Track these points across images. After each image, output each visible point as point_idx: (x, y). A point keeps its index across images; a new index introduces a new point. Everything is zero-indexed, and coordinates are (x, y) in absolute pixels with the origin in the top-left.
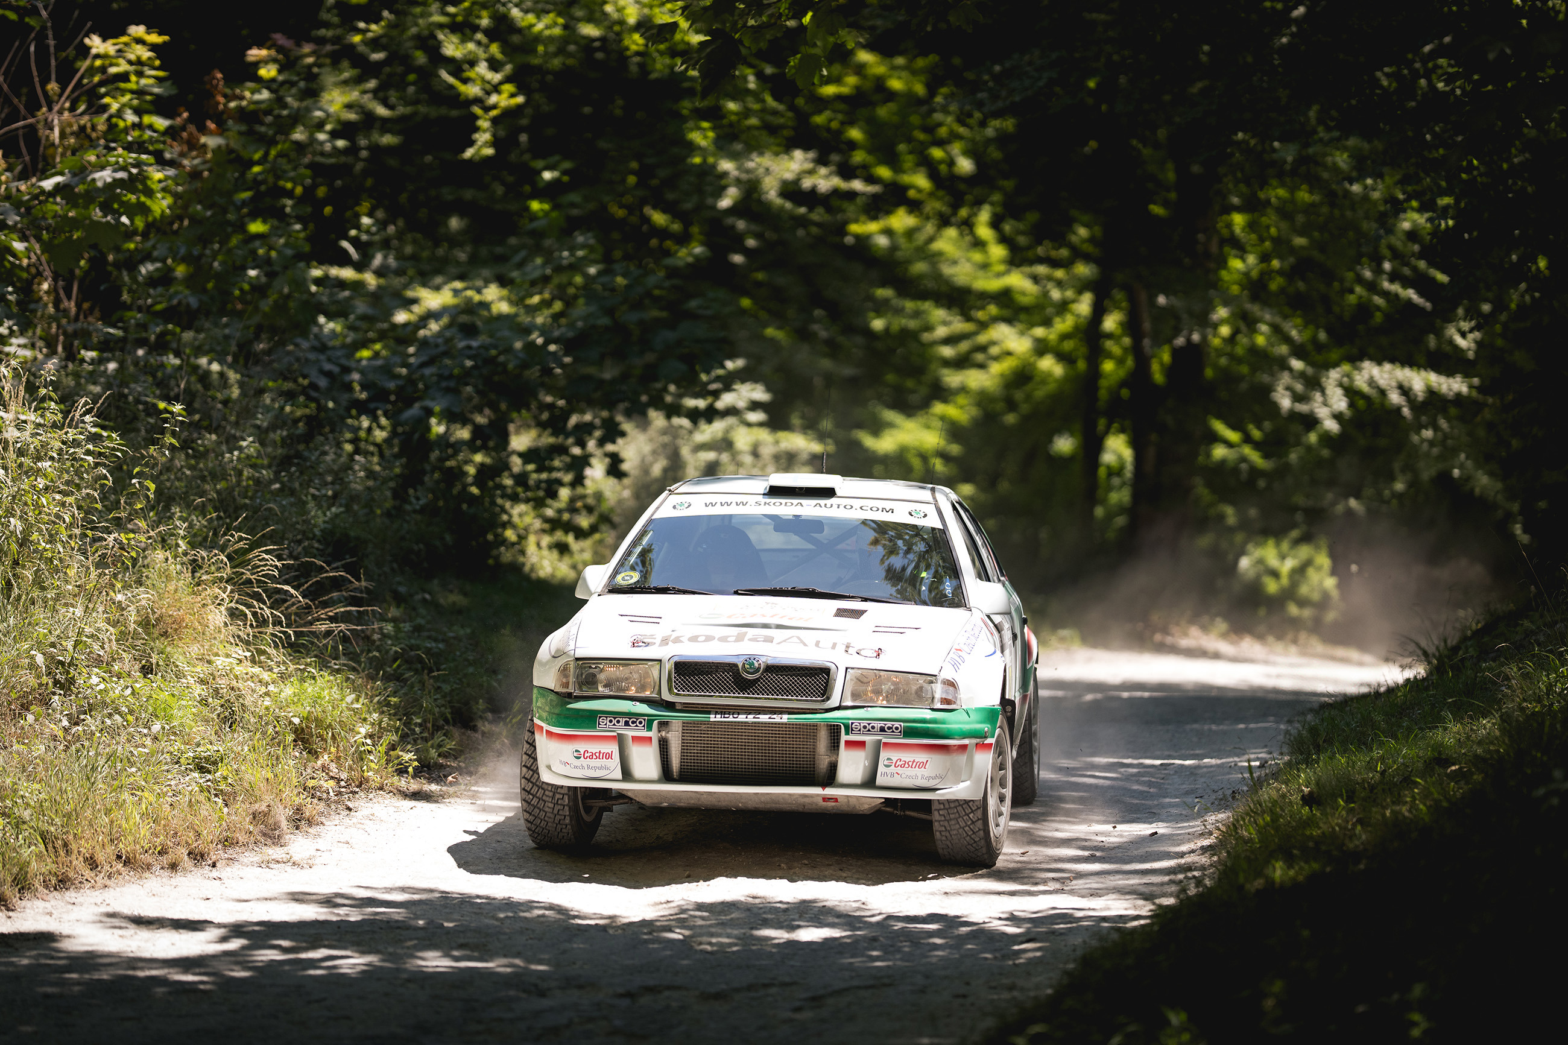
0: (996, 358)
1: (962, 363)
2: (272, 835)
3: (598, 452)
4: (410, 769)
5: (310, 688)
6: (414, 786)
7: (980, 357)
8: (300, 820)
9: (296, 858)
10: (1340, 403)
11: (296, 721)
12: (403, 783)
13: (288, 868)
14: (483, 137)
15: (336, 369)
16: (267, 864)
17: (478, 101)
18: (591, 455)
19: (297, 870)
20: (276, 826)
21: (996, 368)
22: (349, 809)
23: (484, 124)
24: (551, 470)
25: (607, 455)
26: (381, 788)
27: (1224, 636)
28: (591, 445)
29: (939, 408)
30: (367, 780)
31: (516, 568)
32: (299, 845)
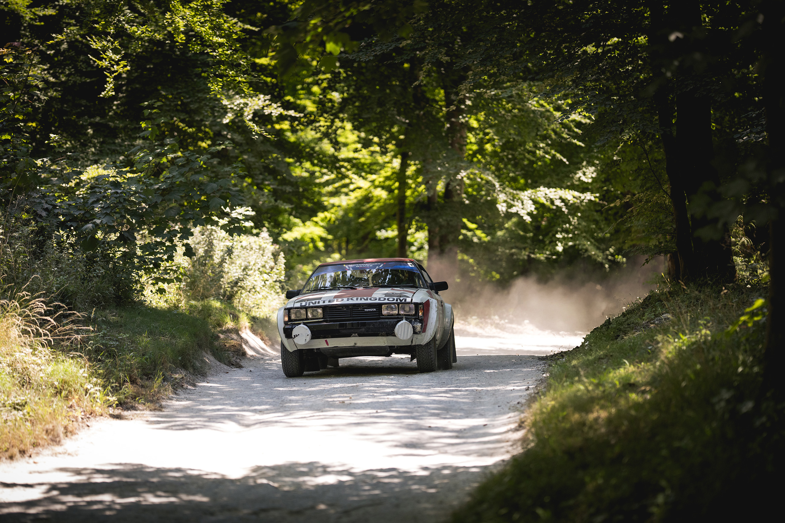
0: (353, 191)
1: (335, 193)
2: (55, 440)
3: (179, 244)
4: (114, 405)
5: (61, 367)
6: (117, 412)
7: (345, 190)
8: (67, 431)
9: (69, 451)
10: (531, 207)
11: (56, 383)
12: (111, 411)
13: (66, 456)
14: (110, 86)
15: (50, 207)
16: (56, 454)
17: (107, 69)
18: (176, 246)
19: (70, 457)
20: (58, 436)
21: (353, 195)
22: (88, 426)
23: (110, 80)
24: (156, 254)
25: (183, 245)
26: (102, 415)
27: (477, 325)
28: (176, 240)
29: (321, 215)
30: (94, 412)
31: (142, 303)
32: (68, 444)
